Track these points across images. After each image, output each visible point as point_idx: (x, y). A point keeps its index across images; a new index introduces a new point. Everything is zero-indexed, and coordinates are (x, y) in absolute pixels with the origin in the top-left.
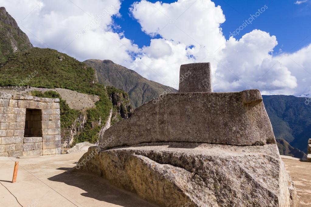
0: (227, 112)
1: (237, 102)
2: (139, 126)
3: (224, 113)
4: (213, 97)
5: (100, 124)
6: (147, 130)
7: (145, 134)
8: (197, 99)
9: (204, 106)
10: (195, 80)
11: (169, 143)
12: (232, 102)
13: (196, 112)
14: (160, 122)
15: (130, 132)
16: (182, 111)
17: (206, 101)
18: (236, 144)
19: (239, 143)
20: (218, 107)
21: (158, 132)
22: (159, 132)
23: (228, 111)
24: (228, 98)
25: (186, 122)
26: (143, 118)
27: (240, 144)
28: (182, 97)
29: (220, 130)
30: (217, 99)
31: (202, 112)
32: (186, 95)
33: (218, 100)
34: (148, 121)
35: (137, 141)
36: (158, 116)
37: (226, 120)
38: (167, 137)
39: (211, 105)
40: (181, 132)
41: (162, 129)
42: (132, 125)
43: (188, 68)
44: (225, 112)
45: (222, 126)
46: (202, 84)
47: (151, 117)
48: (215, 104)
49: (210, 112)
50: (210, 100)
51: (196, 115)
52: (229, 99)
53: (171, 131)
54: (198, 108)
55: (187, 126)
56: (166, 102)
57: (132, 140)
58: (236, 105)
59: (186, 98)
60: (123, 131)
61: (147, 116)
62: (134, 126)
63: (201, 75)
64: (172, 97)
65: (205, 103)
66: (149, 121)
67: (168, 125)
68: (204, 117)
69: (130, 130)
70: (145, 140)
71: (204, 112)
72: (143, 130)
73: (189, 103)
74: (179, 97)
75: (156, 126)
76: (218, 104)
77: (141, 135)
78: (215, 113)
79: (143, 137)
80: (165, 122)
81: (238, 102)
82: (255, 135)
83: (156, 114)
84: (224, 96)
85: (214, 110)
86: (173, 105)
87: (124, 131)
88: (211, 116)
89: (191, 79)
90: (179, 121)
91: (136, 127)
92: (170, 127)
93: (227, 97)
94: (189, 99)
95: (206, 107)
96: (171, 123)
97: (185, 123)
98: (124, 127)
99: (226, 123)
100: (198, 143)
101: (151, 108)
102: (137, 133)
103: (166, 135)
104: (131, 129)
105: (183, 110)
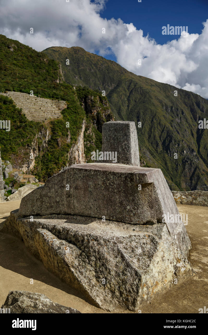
0: (122, 191)
1: (131, 183)
2: (50, 197)
3: (120, 192)
4: (111, 175)
5: (69, 140)
6: (56, 202)
7: (55, 206)
8: (98, 177)
9: (103, 184)
10: (116, 141)
11: (75, 216)
12: (127, 181)
13: (97, 189)
14: (67, 196)
15: (42, 202)
16: (85, 187)
17: (105, 179)
18: (129, 222)
19: (132, 221)
20: (115, 186)
21: (65, 205)
22: (67, 205)
23: (123, 191)
24: (124, 178)
25: (89, 198)
26: (53, 190)
27: (133, 223)
28: (85, 173)
29: (117, 208)
30: (115, 178)
31: (102, 189)
32: (88, 171)
34: (57, 194)
35: (48, 212)
36: (65, 190)
37: (121, 199)
38: (73, 211)
39: (109, 183)
40: (84, 207)
41: (69, 202)
42: (44, 195)
44: (121, 191)
45: (118, 204)
46: (122, 147)
47: (60, 189)
48: (112, 183)
49: (108, 190)
50: (108, 178)
51: (97, 192)
52: (124, 179)
53: (77, 205)
54: (99, 184)
55: (89, 202)
56: (72, 177)
57: (44, 210)
58: (130, 185)
59: (89, 174)
60: (37, 201)
61: (56, 188)
62: (45, 197)
63: (122, 136)
64: (77, 172)
65: (104, 181)
66: (58, 193)
67: (74, 199)
68: (103, 195)
69: (42, 201)
70: (54, 212)
71: (103, 189)
72: (53, 202)
73: (91, 179)
74: (83, 172)
75: (64, 199)
76: (115, 183)
77: (52, 207)
78: (113, 191)
79: (53, 209)
80: (71, 196)
81: (132, 182)
82: (146, 215)
83: (63, 187)
84: (120, 176)
85: (112, 188)
86: (78, 180)
87: (38, 201)
88: (109, 194)
89: (112, 141)
90: (83, 196)
91: (48, 198)
92: (75, 201)
93: (123, 176)
94: (91, 175)
95: (105, 185)
96: (76, 198)
97: (88, 198)
98: (37, 197)
99: (121, 201)
100: (98, 218)
101: (59, 181)
102: (48, 204)
103: (72, 209)
104: (43, 200)
105: (86, 185)
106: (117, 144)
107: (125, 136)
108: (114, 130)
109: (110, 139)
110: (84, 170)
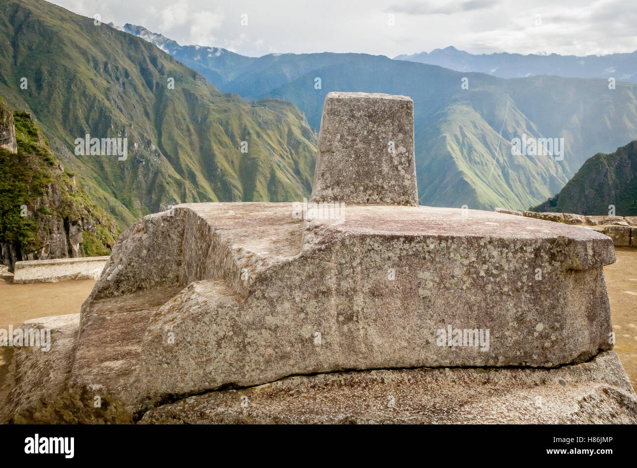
0: (525, 288)
1: (550, 264)
2: (275, 329)
3: (518, 290)
4: (492, 248)
6: (302, 341)
7: (298, 353)
8: (452, 255)
9: (468, 273)
10: (372, 147)
11: (373, 372)
12: (538, 262)
13: (448, 289)
14: (341, 318)
15: (243, 347)
16: (409, 286)
17: (474, 259)
18: (542, 365)
19: (547, 362)
20: (505, 276)
21: (336, 347)
22: (341, 345)
23: (529, 286)
24: (531, 253)
25: (420, 317)
26: (287, 305)
27: (550, 364)
28: (407, 246)
29: (507, 333)
30: (504, 255)
31: (462, 289)
32: (419, 242)
33: (507, 257)
34: (302, 315)
35: (270, 375)
36: (333, 301)
37: (521, 308)
38: (366, 358)
39: (487, 272)
40: (405, 344)
41: (351, 337)
42: (251, 325)
43: (352, 111)
44: (522, 287)
45: (511, 324)
46: (391, 161)
47: (313, 302)
48: (496, 268)
49: (483, 288)
50: (485, 257)
51: (447, 298)
52: (533, 256)
53: (377, 341)
54: (453, 277)
55: (420, 327)
56: (358, 261)
57: (253, 371)
58: (549, 270)
59: (420, 249)
60: (219, 345)
61: (297, 299)
62: (256, 329)
63: (391, 134)
64: (376, 245)
65: (471, 265)
66: (307, 314)
67: (366, 326)
68: (467, 303)
69: (243, 342)
70: (296, 370)
71: (468, 288)
72: (290, 342)
73: (429, 264)
74: (398, 245)
75: (330, 327)
76: (506, 268)
77: (284, 357)
78: (497, 292)
79: (292, 362)
80: (357, 317)
81: (553, 262)
83: (327, 293)
84: (521, 248)
85: (495, 282)
86: (380, 268)
87: (223, 345)
88: (485, 300)
89: (360, 145)
90: (400, 313)
91: (266, 333)
92: (372, 331)
93: (529, 249)
94: (429, 252)
95: (475, 276)
96: (375, 320)
97: (415, 319)
98: (221, 334)
99: (521, 315)
100: (451, 368)
101: (310, 277)
102: (270, 351)
103: (362, 354)
104: (247, 340)
105: (410, 282)
106: (375, 153)
107: (400, 131)
108: (365, 115)
109: (353, 140)
110: (402, 240)
